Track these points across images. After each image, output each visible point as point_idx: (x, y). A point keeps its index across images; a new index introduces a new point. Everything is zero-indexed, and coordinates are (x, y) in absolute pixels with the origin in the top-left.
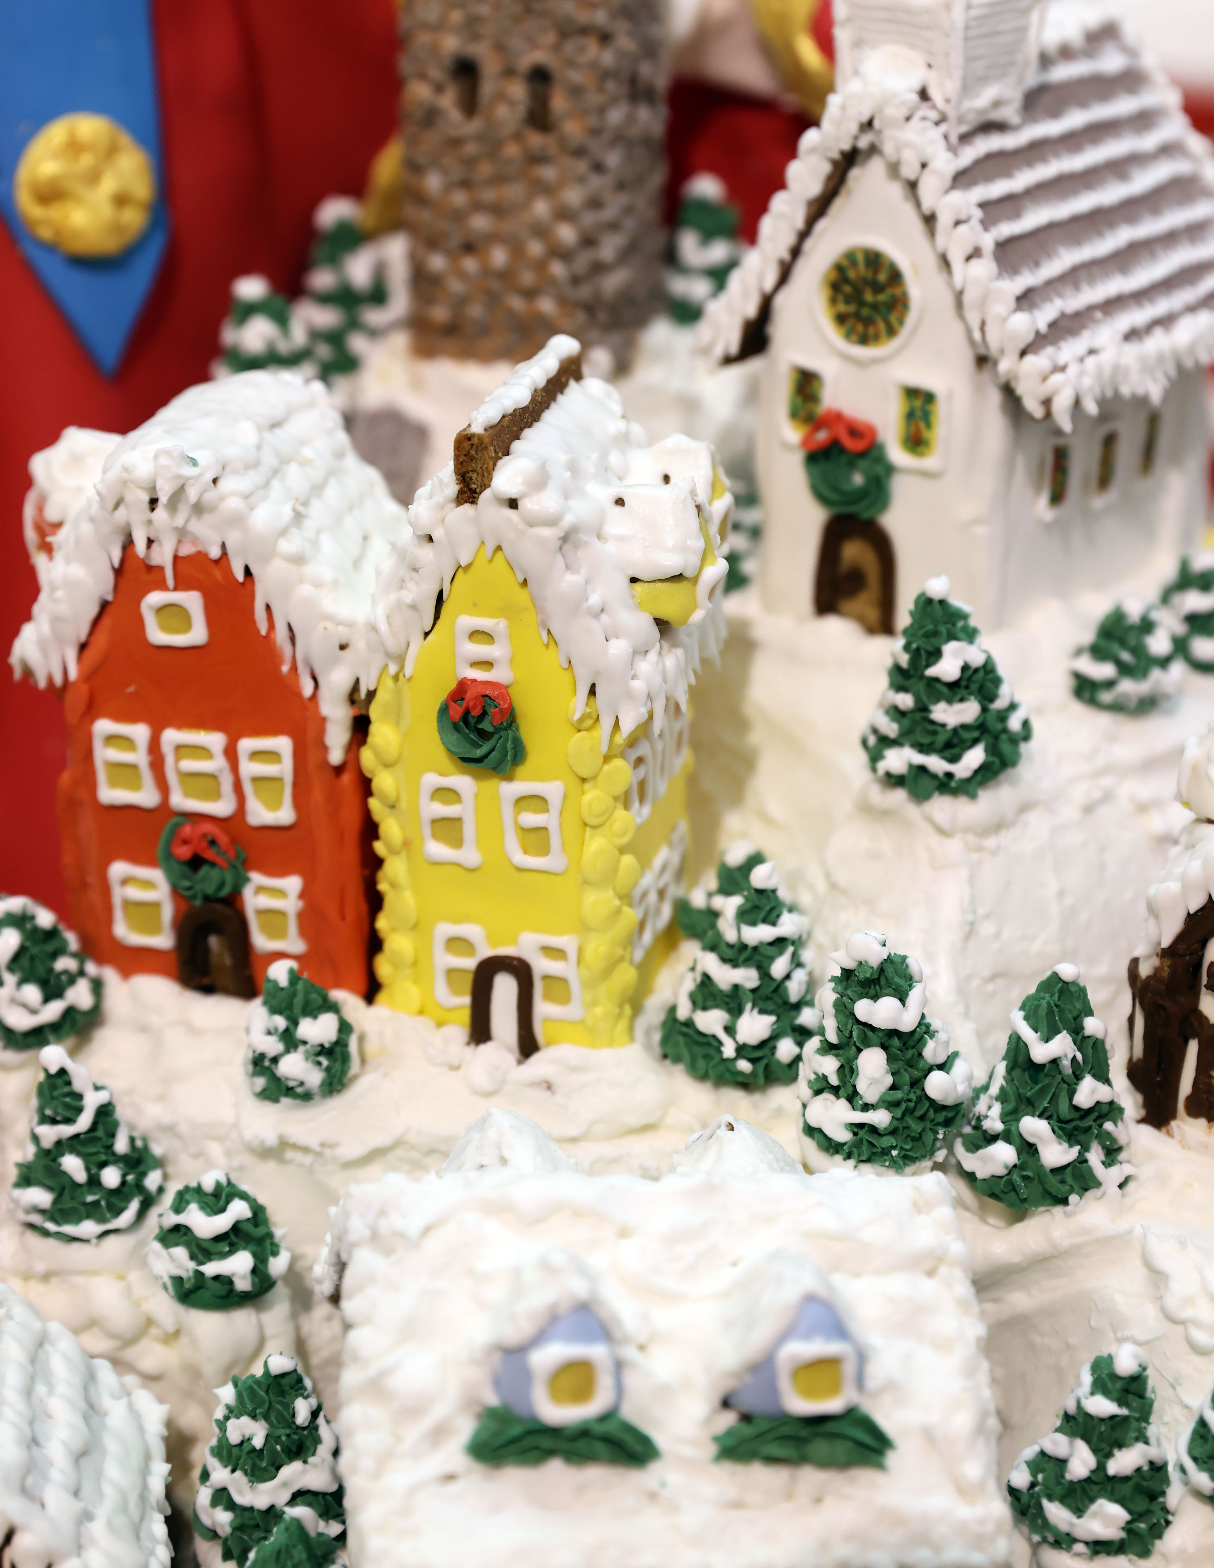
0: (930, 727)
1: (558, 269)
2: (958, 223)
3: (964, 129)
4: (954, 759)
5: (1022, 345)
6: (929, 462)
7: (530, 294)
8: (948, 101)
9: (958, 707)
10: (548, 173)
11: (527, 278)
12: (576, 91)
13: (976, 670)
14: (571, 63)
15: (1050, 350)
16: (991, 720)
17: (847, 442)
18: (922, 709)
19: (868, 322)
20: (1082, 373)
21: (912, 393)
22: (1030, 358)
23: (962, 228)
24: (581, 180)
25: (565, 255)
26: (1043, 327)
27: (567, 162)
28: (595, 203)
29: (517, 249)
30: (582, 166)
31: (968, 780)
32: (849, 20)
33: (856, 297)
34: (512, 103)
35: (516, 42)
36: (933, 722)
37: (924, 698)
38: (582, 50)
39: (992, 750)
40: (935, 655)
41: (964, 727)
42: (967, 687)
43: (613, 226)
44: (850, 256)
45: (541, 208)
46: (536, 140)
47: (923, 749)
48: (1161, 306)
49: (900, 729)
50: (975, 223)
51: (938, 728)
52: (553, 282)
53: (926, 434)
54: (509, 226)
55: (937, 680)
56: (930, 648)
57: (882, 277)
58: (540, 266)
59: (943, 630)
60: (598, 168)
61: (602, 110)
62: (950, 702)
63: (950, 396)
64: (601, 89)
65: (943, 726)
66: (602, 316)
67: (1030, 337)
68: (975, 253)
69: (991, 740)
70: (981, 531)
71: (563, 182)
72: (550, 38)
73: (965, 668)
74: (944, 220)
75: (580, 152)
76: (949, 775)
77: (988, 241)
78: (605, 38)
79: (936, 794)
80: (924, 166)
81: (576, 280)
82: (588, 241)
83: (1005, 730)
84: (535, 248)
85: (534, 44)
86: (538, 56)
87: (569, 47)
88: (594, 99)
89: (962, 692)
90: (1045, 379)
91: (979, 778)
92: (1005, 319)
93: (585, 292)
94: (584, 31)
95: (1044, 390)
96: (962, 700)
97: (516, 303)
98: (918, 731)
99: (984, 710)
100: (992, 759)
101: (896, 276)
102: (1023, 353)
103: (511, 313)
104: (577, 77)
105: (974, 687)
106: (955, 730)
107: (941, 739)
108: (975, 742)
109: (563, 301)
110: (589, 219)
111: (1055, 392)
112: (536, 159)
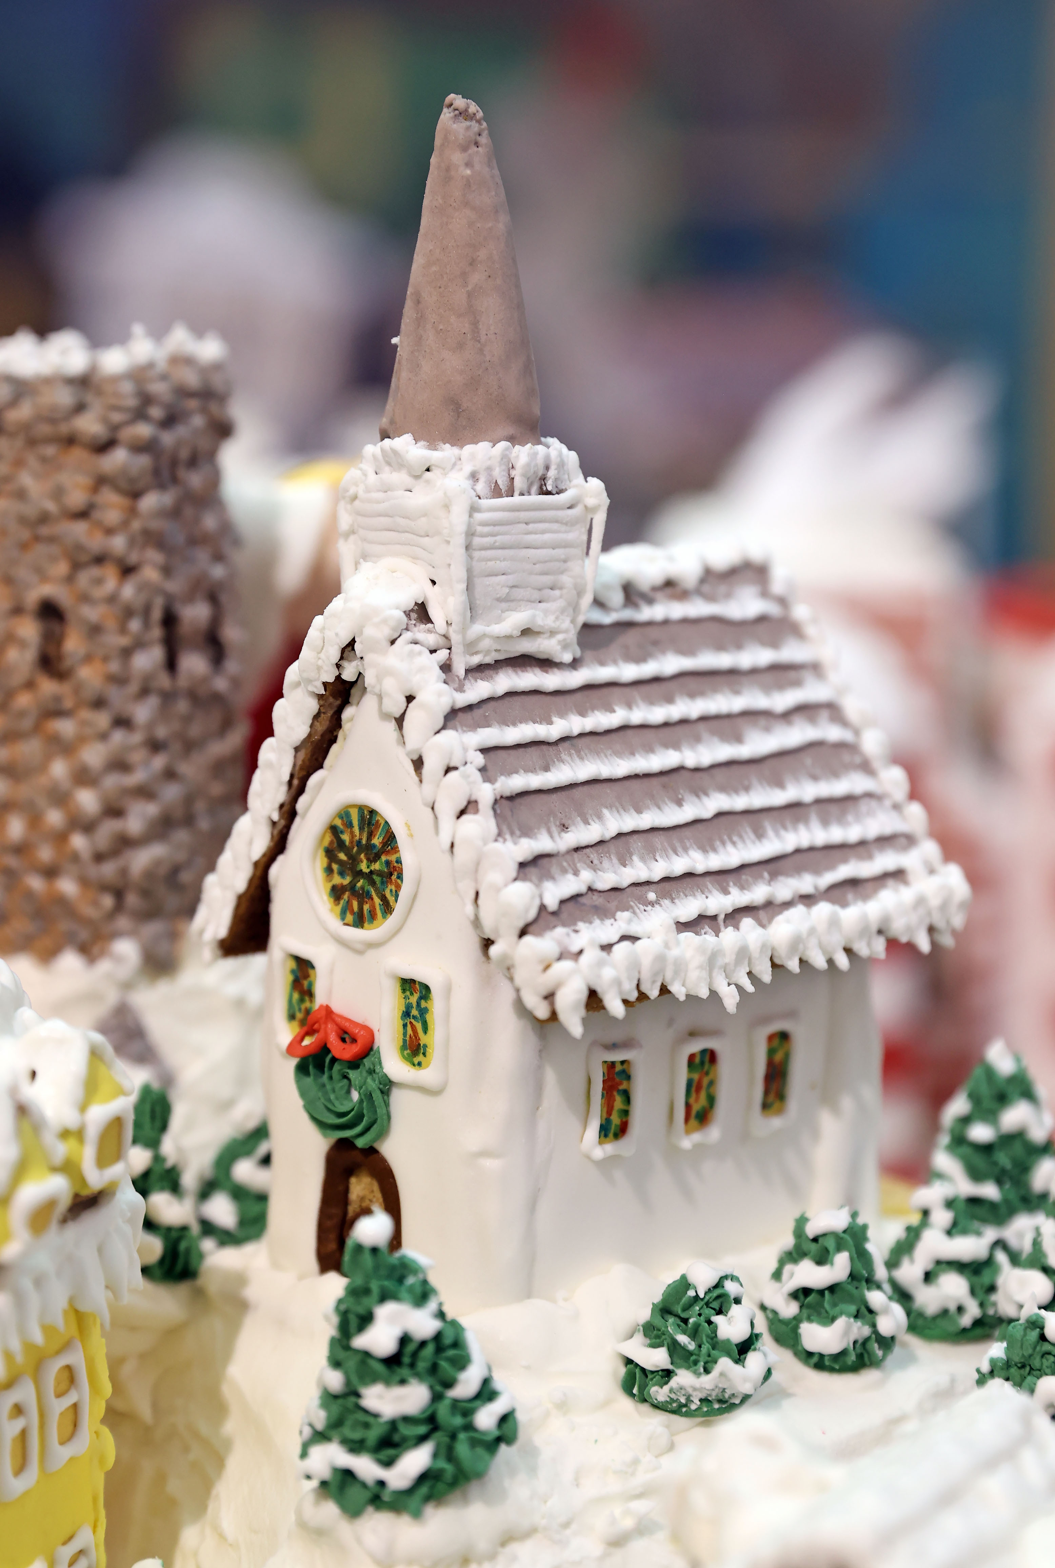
0: (361, 1417)
1: (79, 842)
2: (448, 770)
3: (476, 660)
4: (388, 1463)
5: (521, 924)
6: (427, 1075)
7: (51, 873)
8: (448, 624)
9: (398, 1391)
10: (66, 727)
11: (45, 854)
12: (95, 630)
13: (423, 1344)
14: (85, 598)
15: (560, 931)
16: (443, 1411)
17: (337, 1049)
18: (351, 1393)
19: (363, 897)
20: (600, 964)
21: (408, 984)
22: (528, 939)
23: (452, 775)
24: (103, 737)
25: (88, 827)
26: (552, 903)
27: (85, 714)
28: (120, 765)
29: (35, 820)
30: (102, 720)
31: (410, 1492)
32: (352, 532)
33: (351, 868)
34: (22, 644)
35: (23, 573)
36: (366, 1411)
37: (355, 1379)
38: (99, 581)
39: (447, 1452)
40: (366, 1320)
41: (407, 1419)
42: (412, 1365)
43: (145, 792)
44: (344, 814)
45: (59, 769)
46: (48, 687)
47: (355, 1447)
48: (758, 893)
49: (328, 1418)
50: (472, 771)
51: (371, 1420)
52: (75, 857)
53: (424, 1039)
54: (24, 791)
55: (366, 1354)
56: (361, 1310)
57: (377, 841)
58: (61, 838)
59: (375, 1286)
60: (123, 722)
61: (127, 653)
62: (388, 1383)
63: (448, 989)
64: (123, 629)
65: (376, 1416)
66: (132, 900)
67: (532, 914)
68: (468, 808)
69: (446, 1440)
70: (490, 1164)
71: (81, 740)
72: (62, 568)
73: (404, 1340)
74: (432, 765)
75: (99, 703)
76: (382, 1484)
77: (486, 793)
78: (127, 570)
79: (370, 1509)
80: (410, 699)
81: (99, 857)
82: (114, 811)
83: (469, 1427)
84: (54, 818)
85: (43, 577)
86: (47, 590)
87: (84, 578)
88: (115, 640)
89: (404, 1372)
90: (547, 967)
91: (424, 1490)
92: (498, 890)
93: (108, 870)
94: (100, 560)
95: (547, 980)
96: (403, 1382)
97: (36, 883)
98: (348, 1423)
99: (437, 1397)
100: (442, 1464)
101: (390, 839)
102: (523, 933)
103: (29, 894)
104: (92, 613)
105: (422, 1365)
106: (393, 1424)
107: (373, 1435)
108: (422, 1439)
109: (84, 882)
110: (113, 781)
111: (559, 985)
112: (55, 712)
